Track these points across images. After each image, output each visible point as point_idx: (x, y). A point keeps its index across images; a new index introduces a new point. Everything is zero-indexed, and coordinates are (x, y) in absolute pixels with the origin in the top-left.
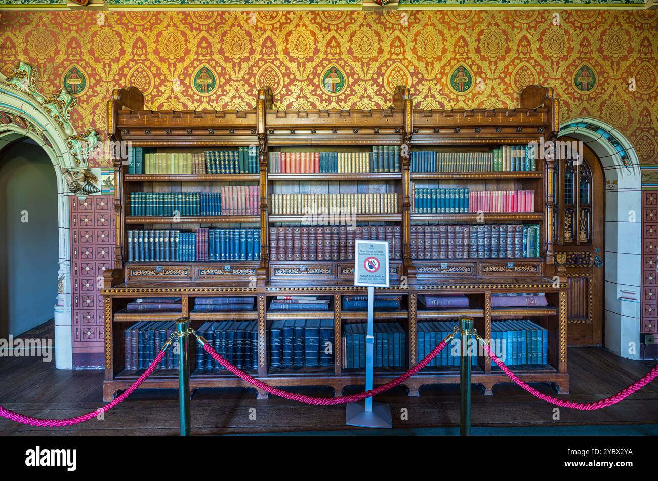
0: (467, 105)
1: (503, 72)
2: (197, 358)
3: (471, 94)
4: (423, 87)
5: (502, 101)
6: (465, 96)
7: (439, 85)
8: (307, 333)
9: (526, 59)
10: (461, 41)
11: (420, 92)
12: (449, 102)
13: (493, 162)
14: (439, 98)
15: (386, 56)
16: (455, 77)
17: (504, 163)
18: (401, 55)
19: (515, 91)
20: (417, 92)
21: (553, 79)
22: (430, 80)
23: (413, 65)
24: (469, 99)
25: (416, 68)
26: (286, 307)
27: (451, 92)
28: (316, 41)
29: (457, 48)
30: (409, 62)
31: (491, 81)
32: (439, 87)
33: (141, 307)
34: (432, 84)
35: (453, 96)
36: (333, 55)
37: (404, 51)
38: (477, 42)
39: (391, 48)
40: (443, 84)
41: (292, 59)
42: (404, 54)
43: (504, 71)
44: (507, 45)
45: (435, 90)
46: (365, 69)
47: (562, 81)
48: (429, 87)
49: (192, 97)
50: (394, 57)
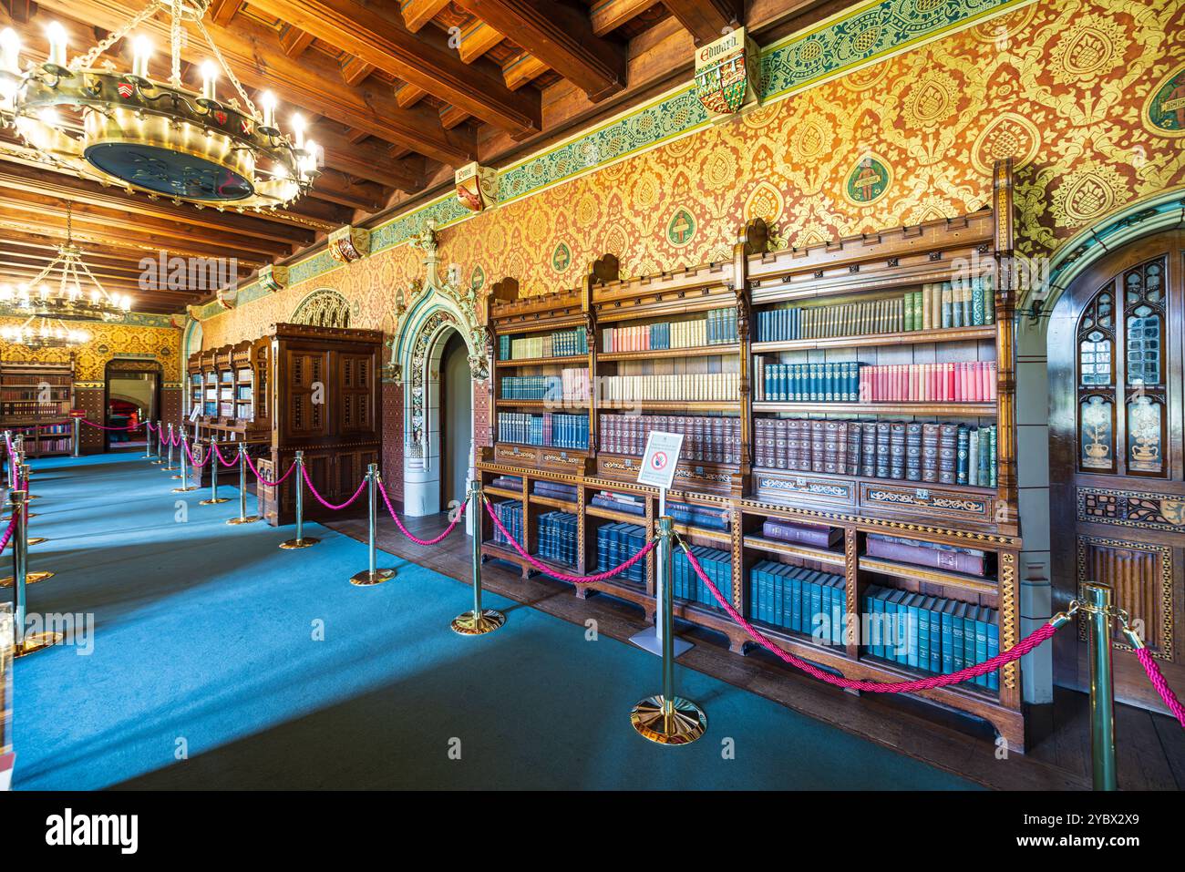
0: (879, 220)
1: (954, 147)
2: (538, 542)
3: (886, 201)
4: (801, 208)
5: (951, 199)
6: (875, 206)
7: (827, 198)
8: (631, 541)
9: (1009, 108)
10: (867, 117)
11: (796, 217)
12: (846, 221)
13: (904, 315)
14: (828, 219)
15: (746, 177)
16: (856, 180)
17: (926, 315)
18: (768, 169)
19: (980, 172)
20: (793, 219)
21: (1080, 127)
22: (812, 196)
23: (786, 179)
24: (882, 209)
25: (790, 182)
26: (605, 504)
27: (849, 205)
28: (662, 184)
29: (860, 130)
30: (781, 176)
31: (928, 169)
32: (827, 202)
33: (502, 483)
34: (815, 201)
35: (851, 211)
36: (681, 196)
37: (773, 163)
38: (898, 109)
39: (754, 164)
40: (835, 197)
41: (637, 214)
42: (772, 167)
43: (956, 143)
44: (961, 95)
45: (822, 208)
46: (719, 203)
47: (1108, 125)
48: (812, 206)
49: (551, 276)
50: (758, 175)
